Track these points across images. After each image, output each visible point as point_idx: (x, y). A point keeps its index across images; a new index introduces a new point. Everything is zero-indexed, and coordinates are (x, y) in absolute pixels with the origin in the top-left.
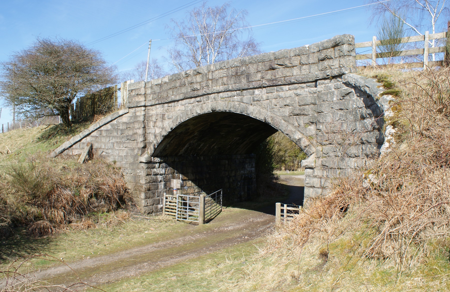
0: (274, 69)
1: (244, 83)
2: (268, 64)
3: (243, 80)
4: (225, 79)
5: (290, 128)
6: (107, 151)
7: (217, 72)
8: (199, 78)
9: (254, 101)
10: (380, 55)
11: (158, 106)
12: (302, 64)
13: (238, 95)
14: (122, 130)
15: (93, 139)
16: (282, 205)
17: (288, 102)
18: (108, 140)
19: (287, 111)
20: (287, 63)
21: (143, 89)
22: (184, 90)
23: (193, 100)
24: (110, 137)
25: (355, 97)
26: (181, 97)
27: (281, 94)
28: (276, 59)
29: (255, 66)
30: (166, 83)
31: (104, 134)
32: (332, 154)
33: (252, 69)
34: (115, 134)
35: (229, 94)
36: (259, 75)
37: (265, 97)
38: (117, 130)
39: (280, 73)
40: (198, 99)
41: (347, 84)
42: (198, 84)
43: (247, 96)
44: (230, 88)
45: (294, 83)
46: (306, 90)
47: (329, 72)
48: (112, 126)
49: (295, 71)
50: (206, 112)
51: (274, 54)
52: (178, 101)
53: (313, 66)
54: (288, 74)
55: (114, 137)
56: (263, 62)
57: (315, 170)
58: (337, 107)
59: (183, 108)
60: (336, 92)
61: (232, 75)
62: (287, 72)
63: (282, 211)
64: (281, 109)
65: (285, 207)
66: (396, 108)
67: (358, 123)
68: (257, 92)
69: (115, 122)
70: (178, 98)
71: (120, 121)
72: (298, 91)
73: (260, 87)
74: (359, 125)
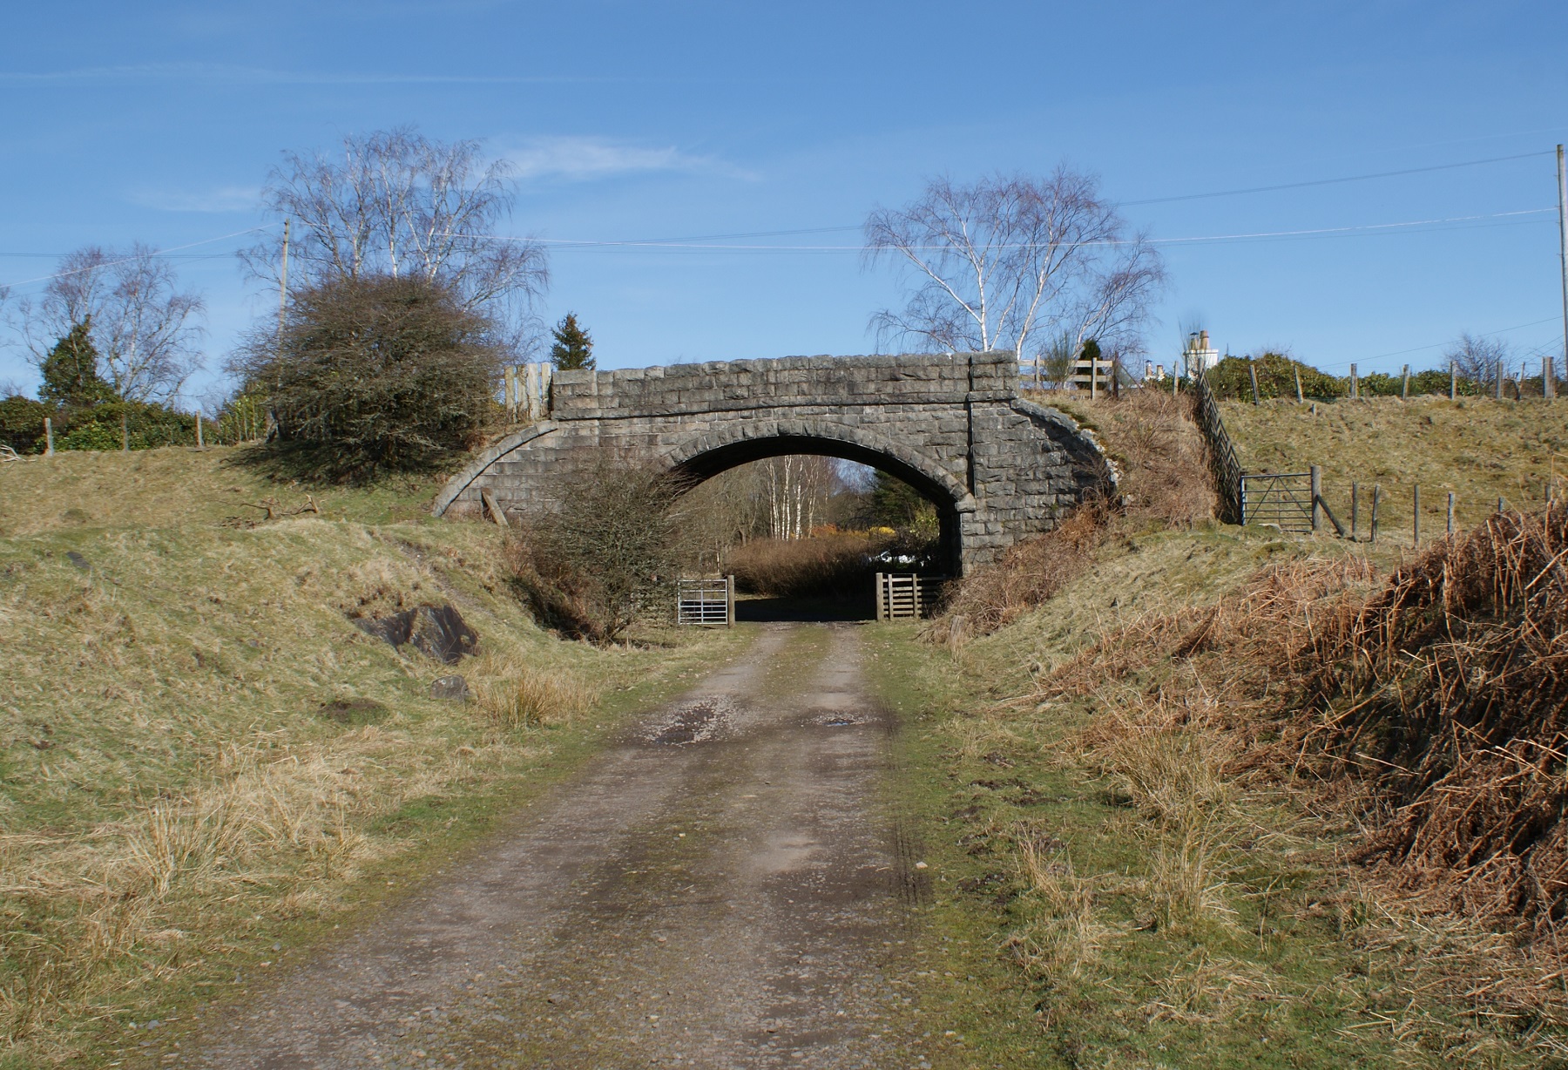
0: (897, 380)
1: (843, 394)
2: (887, 372)
3: (841, 391)
4: (805, 386)
5: (928, 461)
6: (517, 505)
7: (786, 373)
8: (745, 379)
9: (862, 422)
10: (1044, 378)
11: (635, 420)
12: (942, 378)
13: (831, 412)
14: (545, 463)
15: (489, 481)
16: (885, 577)
17: (924, 426)
18: (517, 483)
19: (921, 439)
20: (921, 374)
21: (594, 386)
22: (708, 396)
23: (732, 414)
24: (520, 476)
25: (1031, 427)
26: (705, 406)
27: (912, 415)
28: (899, 366)
29: (863, 372)
30: (657, 379)
31: (508, 471)
32: (1001, 493)
33: (859, 376)
34: (531, 471)
35: (816, 409)
36: (872, 387)
37: (883, 418)
38: (535, 463)
39: (908, 386)
40: (746, 413)
41: (1020, 411)
42: (745, 389)
43: (849, 416)
44: (819, 401)
45: (929, 402)
46: (951, 412)
47: (990, 394)
48: (523, 454)
49: (933, 387)
50: (767, 434)
51: (896, 358)
52: (693, 414)
53: (959, 382)
54: (923, 390)
55: (528, 477)
56: (877, 367)
57: (977, 513)
58: (1004, 437)
59: (707, 426)
60: (1001, 419)
61: (819, 382)
62: (920, 386)
63: (886, 585)
64: (911, 437)
65: (891, 580)
66: (1103, 440)
67: (1038, 457)
68: (868, 410)
69: (527, 447)
70: (695, 408)
71: (539, 445)
72: (939, 414)
73: (877, 404)
74: (1041, 460)
